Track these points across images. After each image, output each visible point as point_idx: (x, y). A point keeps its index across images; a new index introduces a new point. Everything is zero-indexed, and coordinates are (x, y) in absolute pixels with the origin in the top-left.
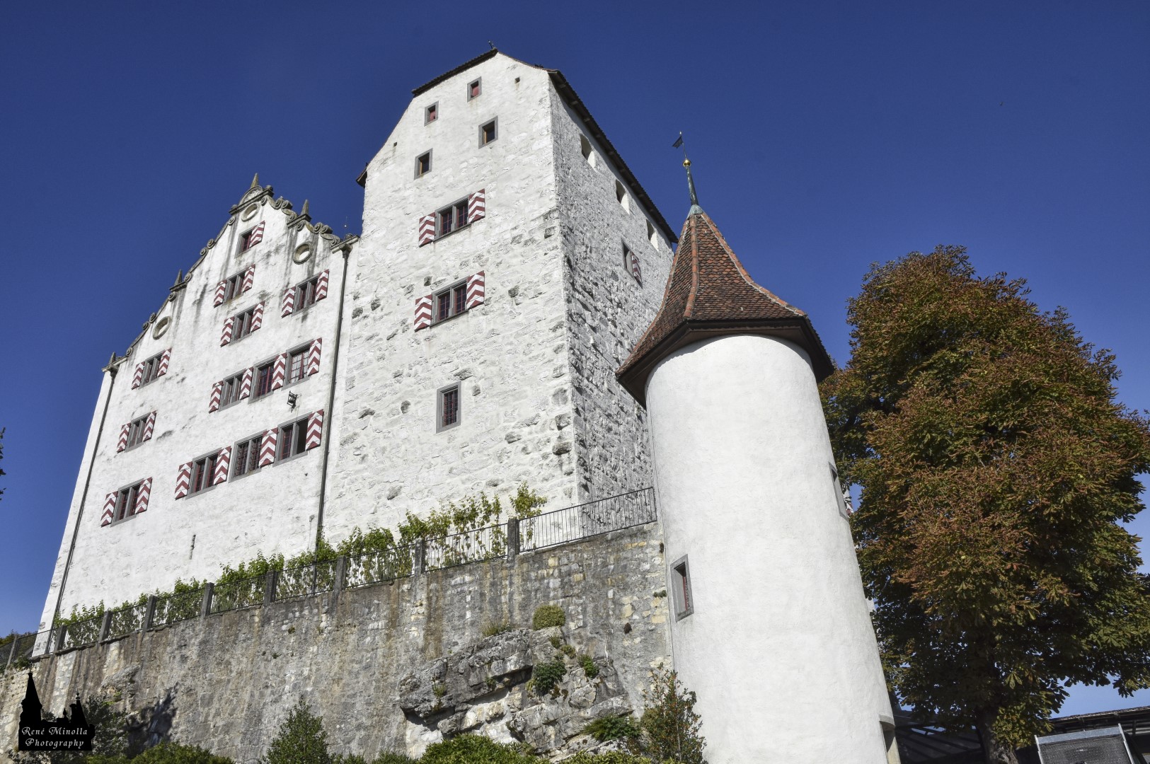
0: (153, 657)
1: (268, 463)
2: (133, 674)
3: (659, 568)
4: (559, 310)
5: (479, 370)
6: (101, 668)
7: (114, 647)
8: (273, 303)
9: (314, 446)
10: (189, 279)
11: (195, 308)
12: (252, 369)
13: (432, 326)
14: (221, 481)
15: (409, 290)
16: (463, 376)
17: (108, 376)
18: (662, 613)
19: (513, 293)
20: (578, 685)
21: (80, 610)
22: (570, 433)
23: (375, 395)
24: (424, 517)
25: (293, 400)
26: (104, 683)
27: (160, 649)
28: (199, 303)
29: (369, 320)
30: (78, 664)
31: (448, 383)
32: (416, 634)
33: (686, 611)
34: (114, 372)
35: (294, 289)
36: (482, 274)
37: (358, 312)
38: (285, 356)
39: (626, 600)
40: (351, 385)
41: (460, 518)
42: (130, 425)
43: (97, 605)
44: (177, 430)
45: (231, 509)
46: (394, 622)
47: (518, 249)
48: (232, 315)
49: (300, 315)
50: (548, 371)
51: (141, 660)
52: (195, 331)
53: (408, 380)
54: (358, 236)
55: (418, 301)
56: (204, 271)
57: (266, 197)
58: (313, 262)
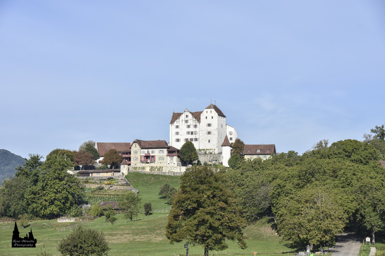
1: (193, 141)
3: (222, 156)
4: (217, 137)
5: (211, 139)
8: (192, 126)
9: (198, 141)
11: (182, 122)
12: (190, 132)
13: (208, 134)
15: (206, 130)
16: (210, 139)
18: (222, 158)
19: (214, 134)
20: (218, 161)
22: (217, 146)
23: (203, 138)
24: (207, 149)
25: (195, 136)
31: (209, 139)
32: (209, 157)
33: (223, 159)
35: (194, 125)
36: (211, 131)
37: (201, 130)
38: (194, 132)
39: (220, 157)
40: (201, 136)
41: (210, 149)
42: (176, 132)
44: (182, 135)
46: (208, 156)
47: (214, 130)
48: (187, 125)
49: (195, 128)
50: (216, 141)
52: (182, 125)
53: (206, 138)
54: (200, 122)
55: (206, 132)
56: (182, 117)
57: (188, 112)
58: (196, 123)
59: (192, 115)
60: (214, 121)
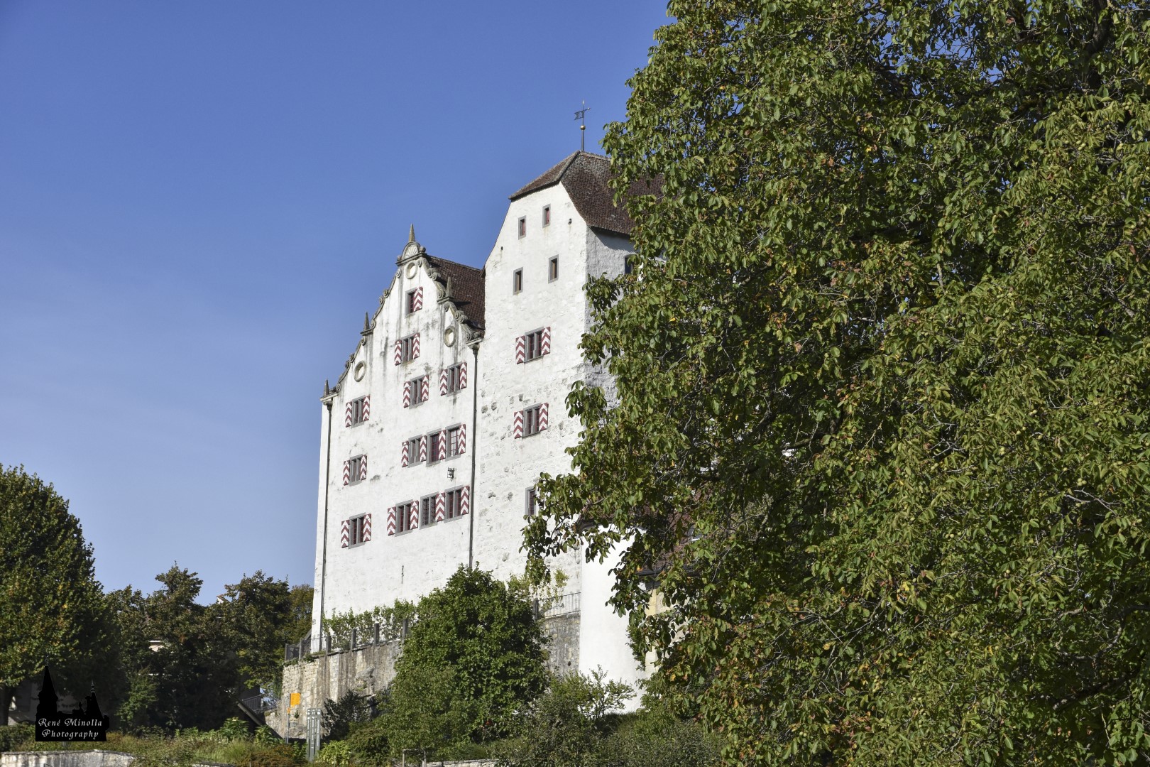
0: (381, 663)
1: (440, 519)
2: (371, 672)
6: (354, 666)
7: (359, 653)
8: (435, 378)
9: (465, 513)
10: (374, 326)
11: (382, 359)
12: (426, 437)
13: (523, 438)
14: (414, 527)
15: (511, 401)
17: (325, 408)
21: (337, 614)
23: (496, 482)
25: (452, 472)
26: (357, 676)
27: (384, 658)
28: (384, 354)
29: (491, 418)
30: (341, 663)
31: (530, 485)
34: (330, 406)
35: (446, 371)
36: (547, 405)
37: (484, 410)
38: (445, 432)
39: (570, 650)
42: (349, 462)
43: (348, 611)
44: (383, 476)
45: (423, 550)
48: (408, 380)
49: (452, 398)
51: (375, 664)
52: (385, 384)
53: (512, 477)
54: (481, 336)
55: (515, 414)
56: (385, 322)
57: (421, 259)
58: (456, 348)
59: (438, 284)
60: (564, 302)
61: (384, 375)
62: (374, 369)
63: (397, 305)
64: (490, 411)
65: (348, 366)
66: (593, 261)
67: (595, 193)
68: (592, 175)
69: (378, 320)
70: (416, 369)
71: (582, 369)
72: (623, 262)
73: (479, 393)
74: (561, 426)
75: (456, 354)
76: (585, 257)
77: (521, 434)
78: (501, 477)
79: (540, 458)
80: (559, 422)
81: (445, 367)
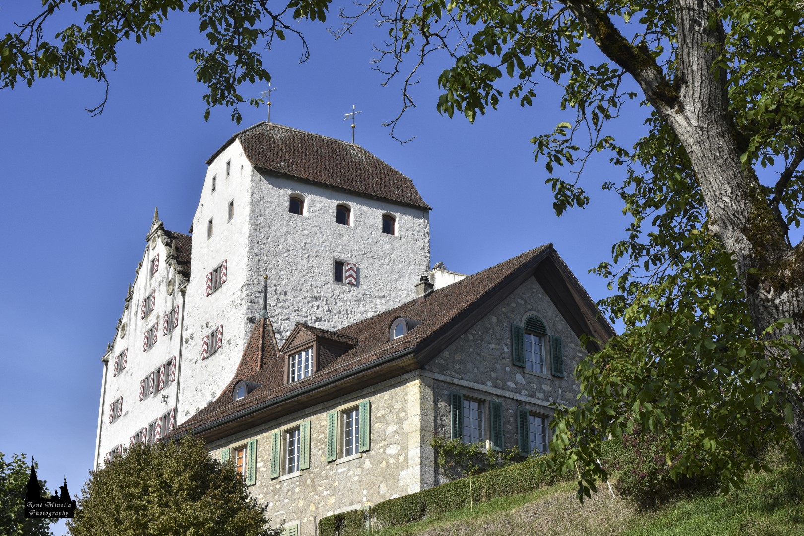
8: (161, 324)
10: (133, 293)
11: (135, 317)
12: (154, 373)
13: (207, 358)
15: (202, 330)
16: (213, 394)
17: (104, 365)
23: (190, 401)
25: (166, 398)
28: (137, 314)
29: (190, 347)
34: (107, 363)
35: (167, 315)
36: (222, 326)
37: (187, 340)
38: (164, 366)
42: (113, 404)
44: (130, 411)
47: (233, 310)
48: (147, 329)
49: (169, 337)
52: (135, 336)
53: (200, 394)
54: (188, 281)
55: (203, 339)
56: (139, 288)
57: (160, 232)
58: (174, 295)
59: (167, 247)
60: (236, 235)
61: (136, 329)
62: (131, 327)
63: (146, 272)
64: (190, 341)
65: (117, 328)
66: (257, 197)
67: (270, 148)
68: (272, 137)
69: (135, 288)
70: (152, 320)
71: (245, 289)
72: (288, 199)
73: (184, 328)
74: (229, 341)
75: (174, 299)
76: (250, 193)
77: (206, 355)
78: (193, 396)
79: (217, 373)
80: (228, 339)
81: (167, 313)
